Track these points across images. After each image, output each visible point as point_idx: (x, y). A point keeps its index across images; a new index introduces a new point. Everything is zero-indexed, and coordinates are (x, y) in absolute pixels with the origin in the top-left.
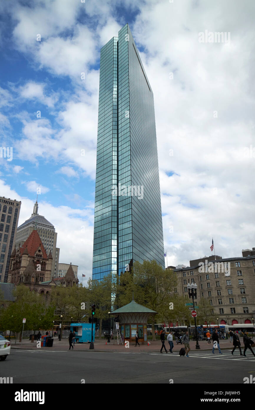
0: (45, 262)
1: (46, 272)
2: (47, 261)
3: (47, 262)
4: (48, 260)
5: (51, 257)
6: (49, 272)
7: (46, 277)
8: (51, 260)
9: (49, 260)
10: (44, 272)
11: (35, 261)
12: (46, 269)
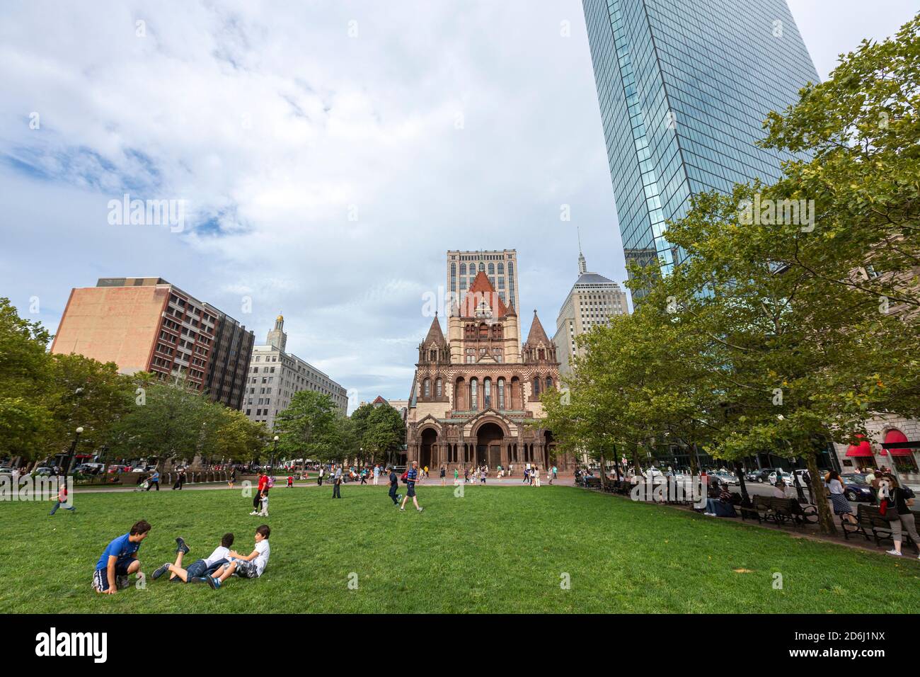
0: (499, 325)
1: (506, 344)
2: (505, 322)
3: (504, 324)
4: (505, 319)
5: (511, 313)
6: (511, 343)
7: (506, 352)
8: (513, 318)
9: (509, 318)
10: (501, 343)
11: (476, 325)
12: (505, 338)
